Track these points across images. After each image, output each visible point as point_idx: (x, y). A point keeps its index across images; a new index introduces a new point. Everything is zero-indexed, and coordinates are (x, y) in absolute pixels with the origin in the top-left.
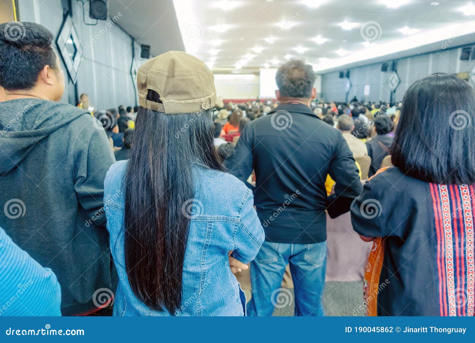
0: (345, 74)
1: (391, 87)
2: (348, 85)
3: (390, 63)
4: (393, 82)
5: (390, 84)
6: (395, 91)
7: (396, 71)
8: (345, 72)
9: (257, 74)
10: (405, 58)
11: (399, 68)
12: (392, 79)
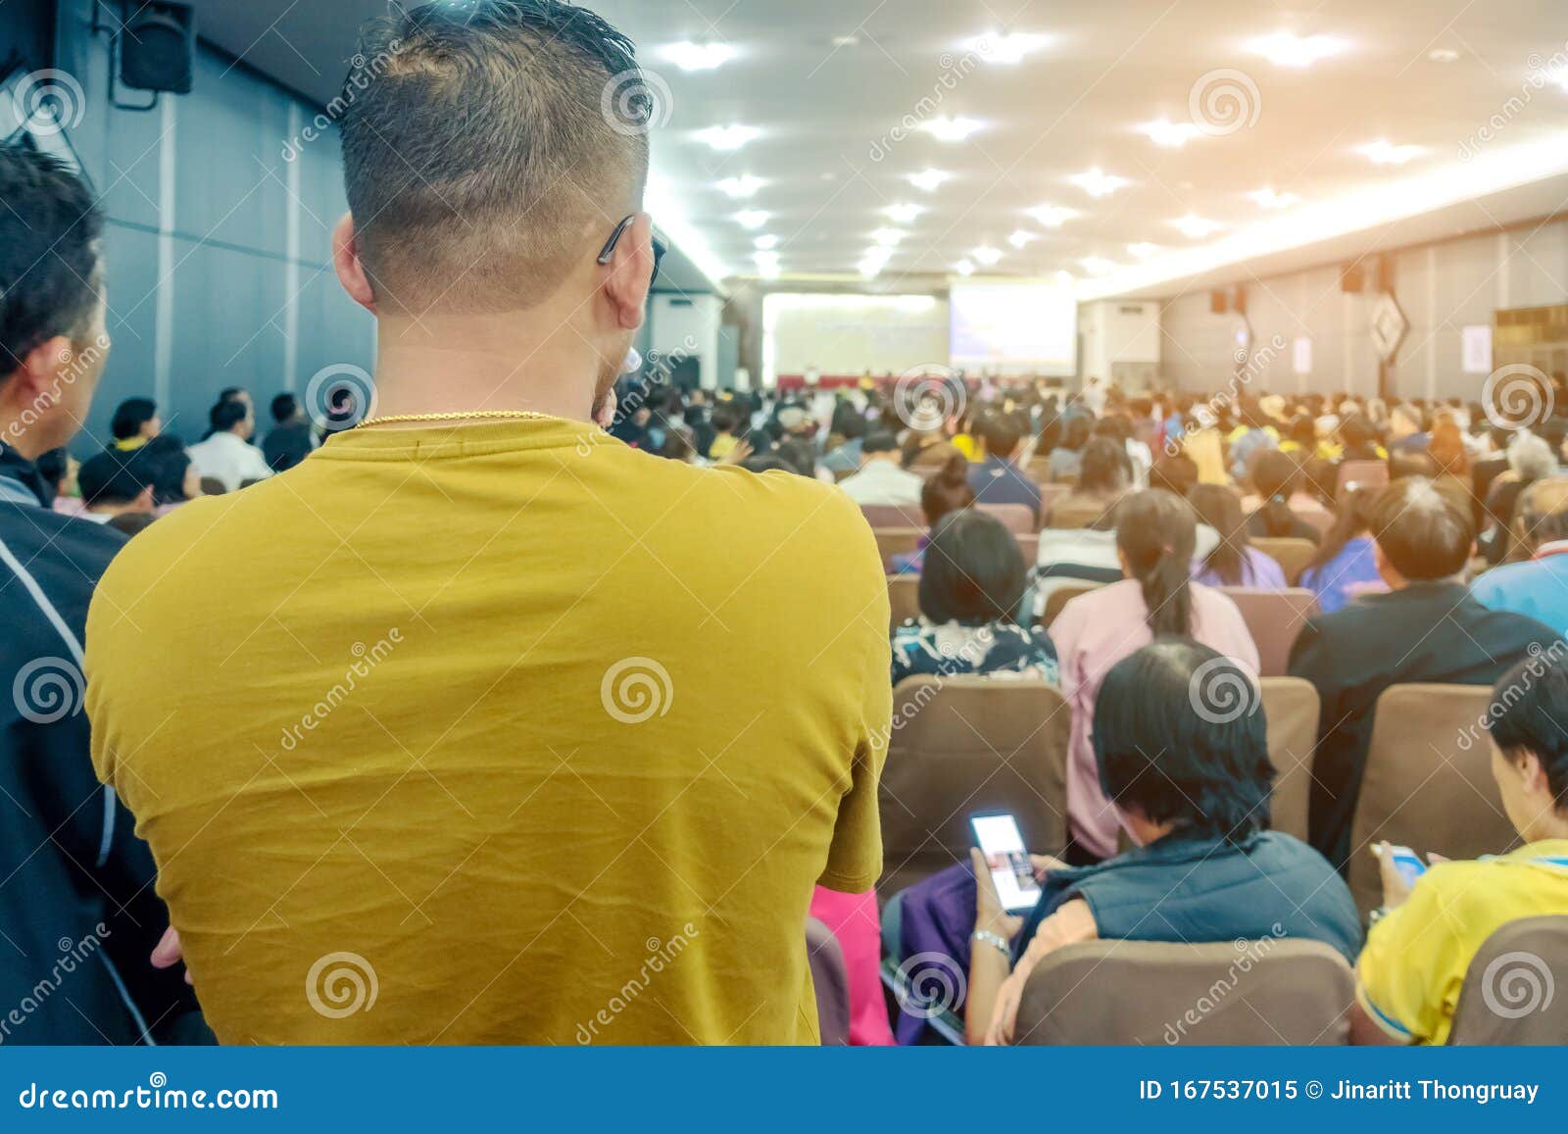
0: (1230, 302)
1: (1379, 344)
2: (1242, 338)
3: (1371, 266)
4: (1386, 328)
5: (1375, 336)
6: (1392, 360)
7: (1392, 293)
8: (1232, 291)
9: (942, 294)
10: (1418, 247)
11: (1403, 282)
12: (1381, 319)
